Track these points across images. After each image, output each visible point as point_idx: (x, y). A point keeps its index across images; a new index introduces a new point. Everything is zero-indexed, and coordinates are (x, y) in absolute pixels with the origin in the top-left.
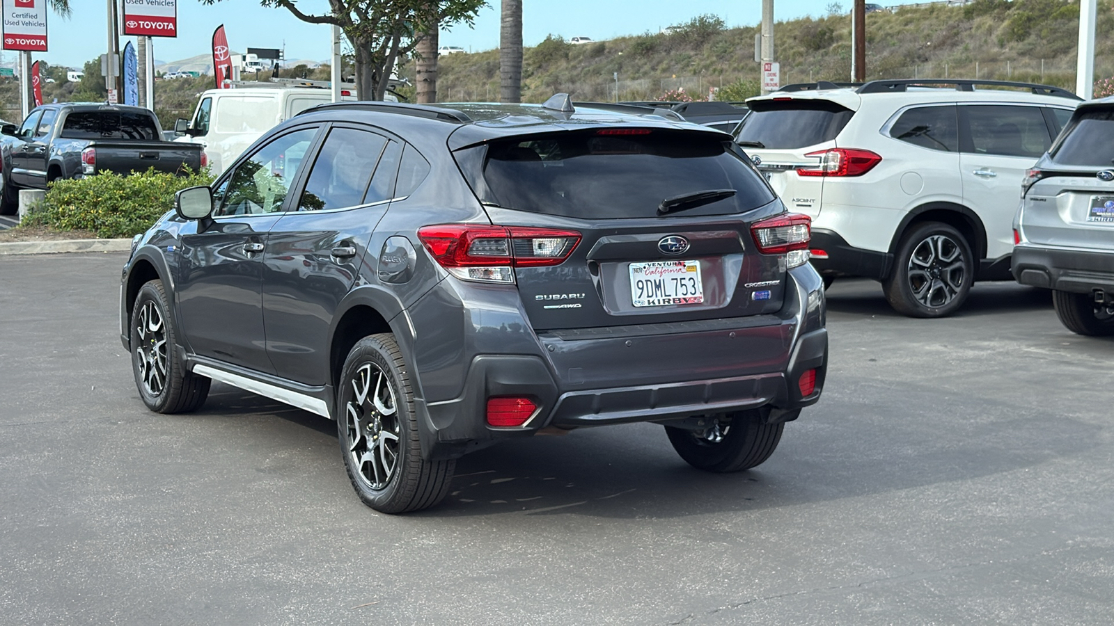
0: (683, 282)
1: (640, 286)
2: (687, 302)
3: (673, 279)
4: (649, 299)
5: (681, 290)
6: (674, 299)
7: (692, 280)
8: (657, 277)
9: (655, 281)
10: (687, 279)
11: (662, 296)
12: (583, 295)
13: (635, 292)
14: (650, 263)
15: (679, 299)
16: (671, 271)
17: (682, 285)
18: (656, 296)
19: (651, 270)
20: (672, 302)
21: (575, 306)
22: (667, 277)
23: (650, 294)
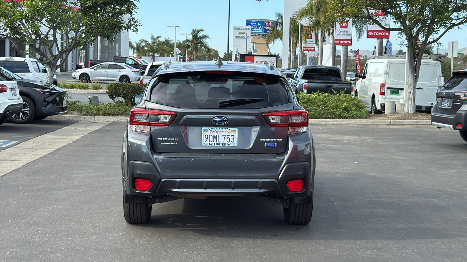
0: (228, 137)
1: (206, 137)
2: (229, 145)
3: (223, 135)
4: (210, 143)
5: (227, 140)
6: (222, 144)
7: (233, 136)
8: (215, 134)
9: (214, 135)
10: (231, 135)
11: (216, 142)
12: (178, 139)
13: (204, 139)
14: (212, 128)
15: (225, 144)
16: (223, 132)
17: (227, 138)
18: (214, 142)
19: (213, 131)
20: (221, 145)
21: (174, 143)
22: (220, 134)
23: (211, 141)
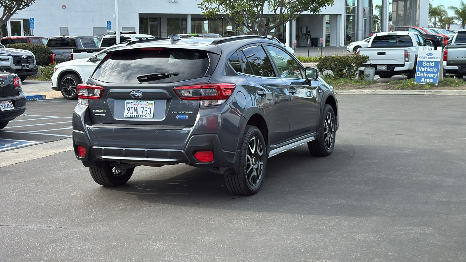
0: (146, 109)
1: (129, 109)
2: (146, 117)
3: (142, 108)
4: (131, 115)
5: (145, 112)
6: (141, 116)
7: (150, 109)
8: (136, 106)
9: (135, 108)
10: (148, 108)
11: (136, 114)
12: (106, 111)
13: (126, 111)
14: (133, 101)
15: (143, 116)
16: (142, 104)
17: (145, 110)
18: (134, 114)
19: (134, 104)
20: (139, 117)
21: (103, 115)
22: (140, 107)
23: (132, 113)
